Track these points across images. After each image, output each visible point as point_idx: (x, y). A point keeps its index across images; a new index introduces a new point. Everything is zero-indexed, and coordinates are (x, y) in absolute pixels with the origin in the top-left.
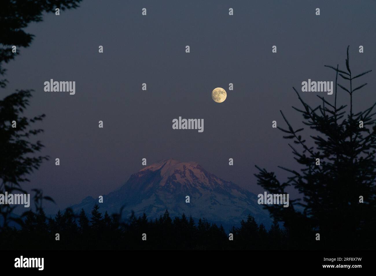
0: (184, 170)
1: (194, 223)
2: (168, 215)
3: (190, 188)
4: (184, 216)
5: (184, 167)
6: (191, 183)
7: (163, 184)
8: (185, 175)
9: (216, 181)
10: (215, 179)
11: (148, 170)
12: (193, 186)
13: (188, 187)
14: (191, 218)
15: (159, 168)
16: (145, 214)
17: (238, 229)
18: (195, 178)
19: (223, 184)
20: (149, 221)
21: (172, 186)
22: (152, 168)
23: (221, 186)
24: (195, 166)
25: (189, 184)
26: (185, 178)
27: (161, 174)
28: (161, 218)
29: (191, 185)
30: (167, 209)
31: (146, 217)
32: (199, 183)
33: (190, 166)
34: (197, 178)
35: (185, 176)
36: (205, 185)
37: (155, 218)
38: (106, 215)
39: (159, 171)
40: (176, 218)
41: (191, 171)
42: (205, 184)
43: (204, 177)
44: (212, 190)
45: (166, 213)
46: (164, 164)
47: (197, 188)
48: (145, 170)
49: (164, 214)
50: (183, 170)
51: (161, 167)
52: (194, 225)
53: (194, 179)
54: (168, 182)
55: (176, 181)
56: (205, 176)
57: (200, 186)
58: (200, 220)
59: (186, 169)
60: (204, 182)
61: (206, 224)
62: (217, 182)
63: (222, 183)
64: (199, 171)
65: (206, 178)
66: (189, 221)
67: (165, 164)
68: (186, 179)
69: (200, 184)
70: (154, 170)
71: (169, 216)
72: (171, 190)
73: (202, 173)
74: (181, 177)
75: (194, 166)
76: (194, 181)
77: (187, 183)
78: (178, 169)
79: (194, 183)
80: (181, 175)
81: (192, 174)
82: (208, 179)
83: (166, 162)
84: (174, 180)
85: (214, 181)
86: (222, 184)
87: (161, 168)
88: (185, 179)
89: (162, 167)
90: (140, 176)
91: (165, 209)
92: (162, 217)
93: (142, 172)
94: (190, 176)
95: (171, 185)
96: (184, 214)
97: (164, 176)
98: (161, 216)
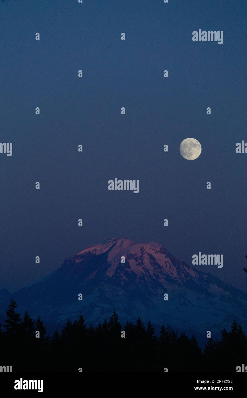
0: (141, 255)
1: (154, 332)
2: (116, 319)
3: (150, 280)
4: (139, 321)
5: (142, 249)
6: (152, 274)
7: (110, 274)
8: (142, 262)
9: (188, 271)
10: (186, 269)
11: (89, 252)
12: (154, 277)
13: (146, 279)
14: (150, 325)
15: (105, 251)
16: (82, 318)
17: (218, 342)
18: (157, 266)
19: (198, 276)
20: (88, 327)
21: (124, 278)
22: (95, 250)
23: (194, 279)
24: (158, 250)
25: (148, 274)
26: (143, 266)
27: (108, 259)
28: (105, 323)
29: (150, 276)
30: (115, 311)
31: (84, 321)
32: (163, 274)
33: (150, 249)
34: (160, 267)
35: (142, 264)
36: (171, 277)
37: (97, 324)
38: (27, 317)
39: (105, 256)
40: (128, 324)
41: (151, 257)
42: (171, 275)
43: (170, 265)
44: (182, 284)
45: (113, 317)
46: (112, 244)
47: (160, 281)
48: (85, 253)
49: (111, 318)
50: (139, 255)
51: (108, 248)
52: (154, 335)
53: (156, 268)
54: (119, 271)
55: (129, 270)
56: (172, 264)
57: (163, 278)
58: (163, 328)
59: (144, 252)
60: (170, 273)
61: (172, 334)
62: (188, 273)
63: (196, 274)
64: (163, 256)
65: (173, 267)
66: (146, 328)
67: (114, 245)
68: (145, 267)
69: (165, 275)
70: (98, 253)
71: (118, 321)
72: (123, 283)
73: (168, 259)
74: (137, 265)
75: (156, 249)
76: (155, 271)
77: (144, 273)
78: (133, 253)
79: (156, 274)
80: (136, 261)
81: (152, 261)
82: (176, 268)
83: (115, 242)
84: (126, 269)
85: (185, 272)
86: (196, 276)
87: (108, 251)
88: (143, 268)
89: (111, 249)
90: (77, 261)
91: (113, 311)
92: (108, 321)
93: (81, 256)
94: (150, 263)
95: (122, 276)
96: (139, 318)
97: (113, 262)
98: (105, 320)
